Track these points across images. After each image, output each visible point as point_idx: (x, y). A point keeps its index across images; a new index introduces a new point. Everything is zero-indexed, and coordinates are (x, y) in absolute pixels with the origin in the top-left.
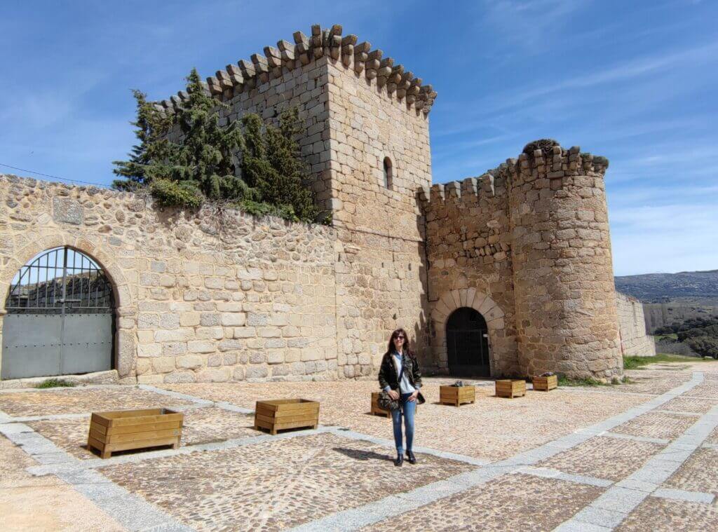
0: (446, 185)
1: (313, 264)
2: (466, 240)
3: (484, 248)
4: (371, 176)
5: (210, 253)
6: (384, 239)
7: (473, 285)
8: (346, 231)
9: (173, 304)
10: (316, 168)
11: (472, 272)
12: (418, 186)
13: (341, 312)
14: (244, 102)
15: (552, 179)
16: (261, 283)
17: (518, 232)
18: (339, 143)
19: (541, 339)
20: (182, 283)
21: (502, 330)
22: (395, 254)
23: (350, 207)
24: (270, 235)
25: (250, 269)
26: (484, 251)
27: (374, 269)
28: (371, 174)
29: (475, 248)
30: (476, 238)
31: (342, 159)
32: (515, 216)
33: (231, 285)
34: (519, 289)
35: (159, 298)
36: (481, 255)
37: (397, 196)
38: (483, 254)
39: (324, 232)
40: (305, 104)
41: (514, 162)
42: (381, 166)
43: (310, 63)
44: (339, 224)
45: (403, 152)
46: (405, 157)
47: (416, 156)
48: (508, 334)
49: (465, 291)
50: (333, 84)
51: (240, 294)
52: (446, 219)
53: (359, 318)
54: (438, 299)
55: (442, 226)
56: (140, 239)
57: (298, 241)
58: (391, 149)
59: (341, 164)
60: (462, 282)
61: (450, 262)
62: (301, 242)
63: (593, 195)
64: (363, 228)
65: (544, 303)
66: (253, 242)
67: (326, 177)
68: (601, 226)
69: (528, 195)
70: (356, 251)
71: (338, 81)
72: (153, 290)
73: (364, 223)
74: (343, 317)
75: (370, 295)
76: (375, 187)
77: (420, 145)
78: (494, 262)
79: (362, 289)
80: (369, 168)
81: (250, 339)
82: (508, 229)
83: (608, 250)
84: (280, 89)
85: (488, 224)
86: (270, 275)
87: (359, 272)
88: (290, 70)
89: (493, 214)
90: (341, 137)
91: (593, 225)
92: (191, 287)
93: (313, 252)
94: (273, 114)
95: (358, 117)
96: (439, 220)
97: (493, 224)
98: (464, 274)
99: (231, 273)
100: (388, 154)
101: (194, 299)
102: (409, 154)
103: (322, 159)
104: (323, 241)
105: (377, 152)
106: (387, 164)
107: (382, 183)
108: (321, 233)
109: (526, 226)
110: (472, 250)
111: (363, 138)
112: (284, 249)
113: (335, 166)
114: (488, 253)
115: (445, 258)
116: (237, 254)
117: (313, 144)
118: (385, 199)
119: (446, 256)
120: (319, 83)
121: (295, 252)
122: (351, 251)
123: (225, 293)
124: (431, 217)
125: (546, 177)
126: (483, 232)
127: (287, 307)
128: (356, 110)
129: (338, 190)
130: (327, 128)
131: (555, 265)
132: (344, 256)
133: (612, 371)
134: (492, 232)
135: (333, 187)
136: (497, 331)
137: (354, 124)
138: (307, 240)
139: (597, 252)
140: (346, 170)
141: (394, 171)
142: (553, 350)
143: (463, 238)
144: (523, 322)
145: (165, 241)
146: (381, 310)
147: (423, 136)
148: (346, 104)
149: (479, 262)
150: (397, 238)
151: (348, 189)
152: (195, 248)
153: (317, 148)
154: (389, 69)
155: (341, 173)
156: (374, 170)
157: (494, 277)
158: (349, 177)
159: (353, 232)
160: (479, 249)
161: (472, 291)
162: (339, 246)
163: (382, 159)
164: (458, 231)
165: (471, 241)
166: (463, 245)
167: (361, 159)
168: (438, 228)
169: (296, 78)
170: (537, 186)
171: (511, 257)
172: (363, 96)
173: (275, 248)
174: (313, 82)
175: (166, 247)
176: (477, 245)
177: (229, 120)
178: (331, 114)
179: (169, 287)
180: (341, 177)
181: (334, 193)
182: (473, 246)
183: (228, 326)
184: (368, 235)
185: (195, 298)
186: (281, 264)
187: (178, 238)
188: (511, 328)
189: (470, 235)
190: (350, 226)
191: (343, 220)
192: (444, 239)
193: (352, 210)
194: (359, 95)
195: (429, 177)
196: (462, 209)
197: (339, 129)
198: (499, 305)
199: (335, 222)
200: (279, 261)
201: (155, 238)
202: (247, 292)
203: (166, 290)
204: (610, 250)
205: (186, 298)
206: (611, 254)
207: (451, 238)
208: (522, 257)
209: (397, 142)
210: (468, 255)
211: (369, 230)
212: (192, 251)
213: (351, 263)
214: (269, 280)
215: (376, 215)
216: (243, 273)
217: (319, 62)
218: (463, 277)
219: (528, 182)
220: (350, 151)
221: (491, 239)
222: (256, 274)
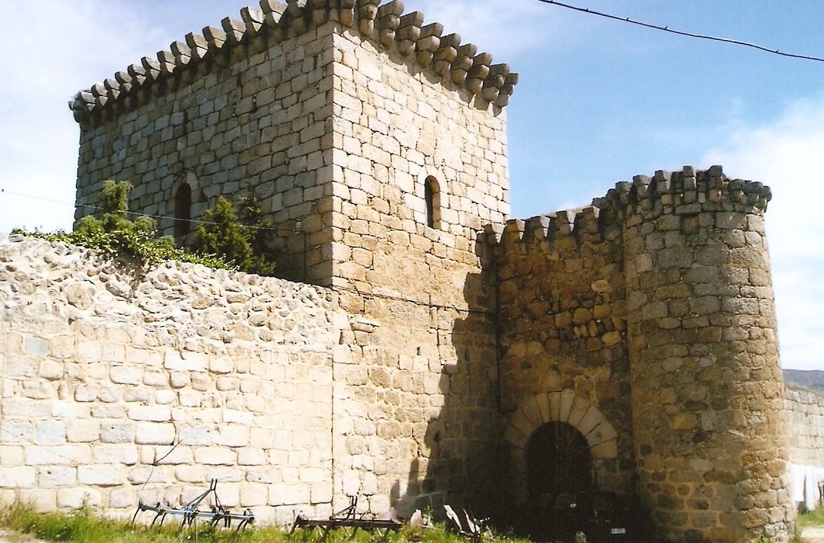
0: (527, 222)
1: (295, 348)
2: (560, 311)
3: (587, 324)
4: (401, 207)
5: (121, 328)
6: (422, 309)
7: (570, 385)
8: (355, 295)
9: (58, 406)
10: (310, 194)
11: (568, 365)
12: (486, 223)
13: (343, 425)
14: (210, 88)
15: (684, 217)
16: (206, 377)
17: (636, 299)
18: (348, 154)
19: (668, 476)
20: (72, 373)
21: (614, 460)
22: (441, 332)
23: (363, 257)
24: (223, 301)
25: (185, 354)
26: (588, 329)
27: (403, 359)
28: (401, 203)
29: (573, 325)
30: (575, 308)
31: (353, 179)
32: (631, 273)
33: (151, 378)
34: (637, 392)
35: (35, 396)
36: (582, 336)
37: (447, 239)
38: (585, 334)
39: (315, 295)
40: (299, 93)
41: (628, 188)
42: (421, 190)
43: (306, 32)
44: (344, 283)
45: (461, 168)
46: (464, 177)
47: (482, 174)
48: (622, 468)
49: (556, 395)
50: (342, 62)
51: (169, 394)
52: (530, 277)
53: (374, 437)
54: (516, 408)
55: (522, 287)
56: (11, 304)
57: (270, 309)
58: (439, 163)
59: (349, 188)
60: (553, 380)
61: (536, 348)
62: (276, 311)
63: (746, 243)
64: (386, 291)
65: (671, 416)
66: (193, 310)
67: (324, 208)
68: (760, 291)
69: (649, 240)
70: (371, 328)
71: (349, 59)
72: (27, 384)
73: (387, 282)
74: (345, 434)
75: (393, 399)
76: (409, 224)
77: (490, 156)
78: (603, 348)
79: (380, 389)
80: (398, 194)
81: (183, 467)
82: (621, 295)
83: (771, 330)
84: (263, 70)
85: (594, 287)
86: (219, 364)
87: (376, 361)
88: (279, 42)
89: (601, 270)
90: (352, 145)
91: (746, 289)
92: (87, 379)
93: (296, 328)
94: (250, 107)
95: (383, 114)
96: (519, 277)
97: (600, 286)
98: (555, 368)
99: (155, 360)
100: (433, 172)
101: (90, 399)
102: (471, 170)
103: (320, 181)
104: (314, 311)
105: (415, 169)
106: (431, 188)
107: (423, 218)
108: (310, 298)
109: (646, 291)
110: (568, 328)
111: (392, 146)
112: (246, 323)
113: (339, 190)
114: (593, 334)
115: (526, 341)
116: (165, 329)
117: (307, 155)
118: (427, 244)
119: (530, 337)
120: (320, 63)
121: (265, 328)
122: (363, 327)
123: (143, 391)
124: (506, 272)
125: (673, 212)
126: (586, 299)
127: (248, 416)
128: (379, 102)
129: (344, 230)
130: (329, 131)
131: (689, 355)
132: (349, 335)
133: (777, 528)
134: (598, 299)
135: (334, 223)
136: (607, 463)
137: (374, 124)
138: (285, 308)
139: (754, 335)
140: (360, 197)
141: (444, 199)
142: (685, 493)
143: (555, 308)
144: (642, 447)
145: (50, 308)
146: (413, 425)
147: (496, 141)
148: (363, 94)
149: (578, 347)
150: (446, 308)
151: (362, 227)
152: (97, 318)
153: (314, 161)
154: (436, 41)
155: (350, 201)
156: (409, 198)
157: (603, 373)
158: (364, 210)
159: (367, 297)
160: (579, 326)
161: (568, 396)
162: (341, 320)
163: (422, 180)
164: (548, 295)
165: (567, 314)
166: (554, 318)
167: (384, 180)
168: (516, 292)
169: (288, 53)
170: (661, 227)
171: (627, 341)
172: (391, 82)
173: (231, 322)
174: (312, 60)
175: (51, 317)
176: (576, 321)
177: (186, 115)
178: (337, 109)
179: (51, 379)
180: (348, 208)
181: (337, 234)
182: (569, 321)
183: (146, 444)
184: (396, 302)
185: (94, 397)
186: (239, 347)
187: (70, 303)
188: (628, 457)
189: (566, 303)
190: (362, 287)
191: (350, 277)
192: (525, 310)
193: (367, 262)
194: (386, 79)
195: (505, 208)
196: (554, 262)
197: (349, 132)
198: (610, 418)
199: (336, 281)
200: (236, 343)
201: (34, 302)
202: (180, 390)
203: (47, 384)
204: (775, 329)
205: (79, 397)
206: (776, 337)
207: (536, 307)
208: (640, 341)
209: (449, 152)
210: (562, 337)
211: (396, 294)
212: (93, 323)
213: (362, 347)
214: (218, 373)
215: (409, 270)
216: (173, 359)
217: (322, 31)
218: (555, 372)
219: (649, 220)
220: (366, 167)
221: (598, 310)
222: (196, 361)
